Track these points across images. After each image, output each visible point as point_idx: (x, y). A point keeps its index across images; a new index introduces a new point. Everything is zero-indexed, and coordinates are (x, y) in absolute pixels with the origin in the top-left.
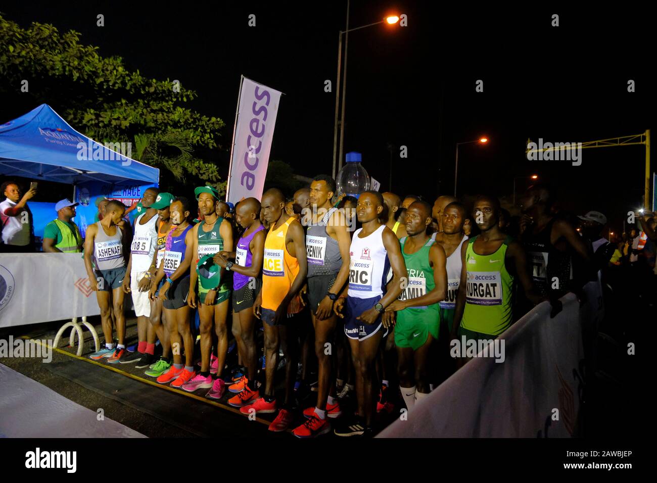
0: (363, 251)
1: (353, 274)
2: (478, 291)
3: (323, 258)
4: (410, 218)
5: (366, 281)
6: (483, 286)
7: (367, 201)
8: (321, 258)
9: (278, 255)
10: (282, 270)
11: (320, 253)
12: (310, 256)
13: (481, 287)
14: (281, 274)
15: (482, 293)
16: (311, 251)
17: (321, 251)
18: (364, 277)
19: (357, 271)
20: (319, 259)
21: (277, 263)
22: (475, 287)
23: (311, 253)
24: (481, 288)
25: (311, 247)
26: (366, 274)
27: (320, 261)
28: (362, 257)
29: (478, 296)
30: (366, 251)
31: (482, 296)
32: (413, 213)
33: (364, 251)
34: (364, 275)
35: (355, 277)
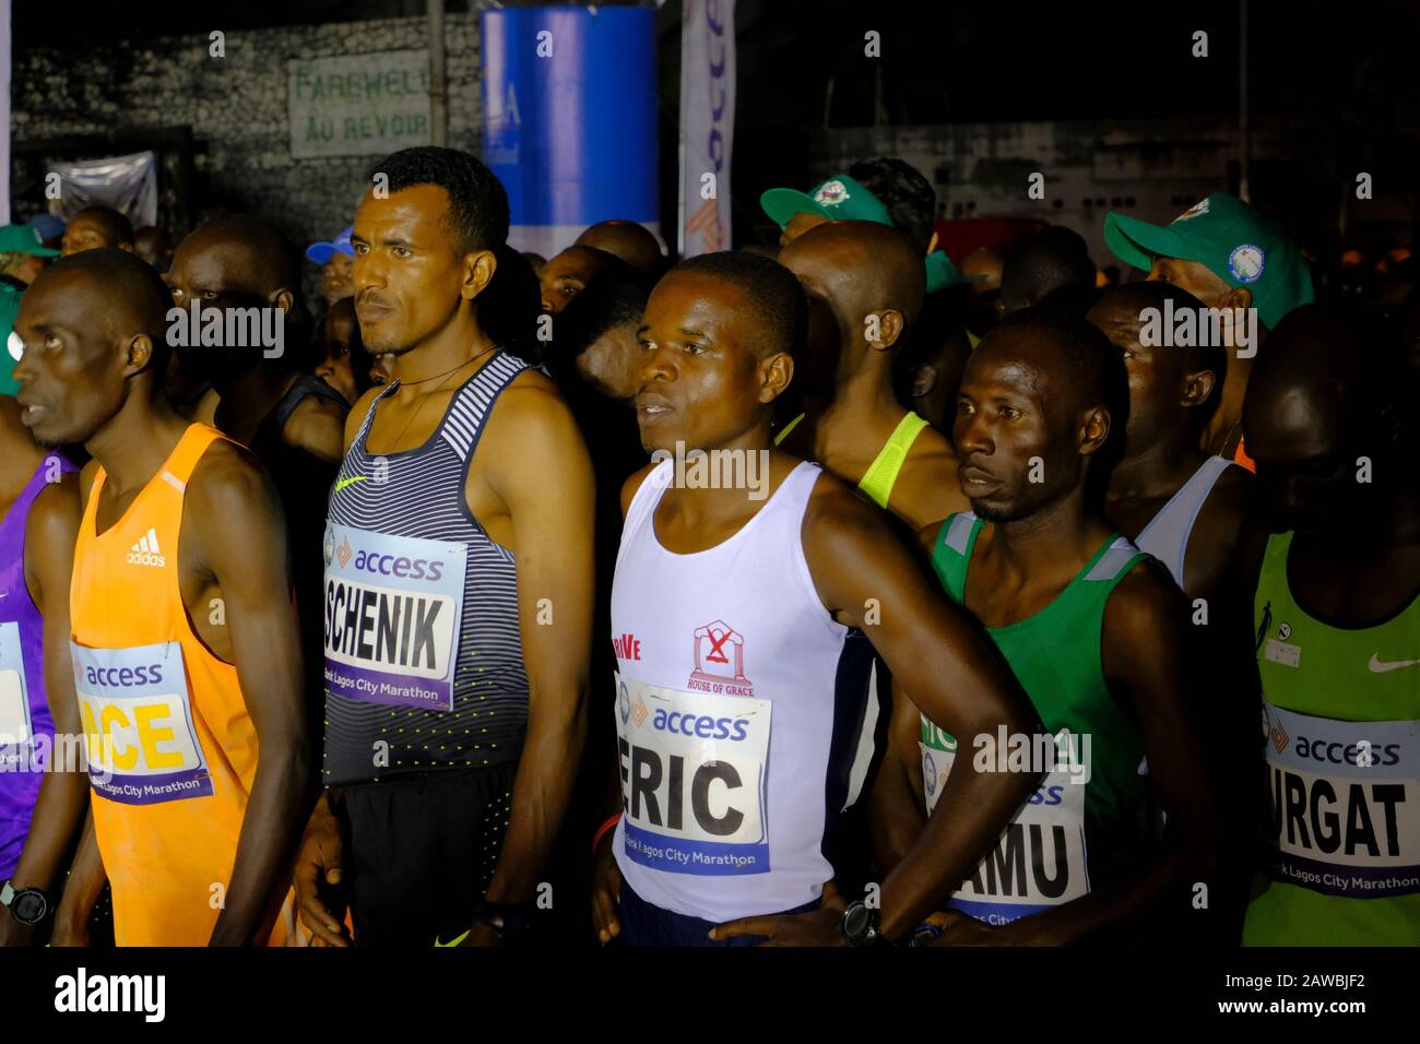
0: (698, 640)
1: (646, 771)
2: (1307, 816)
3: (444, 670)
4: (981, 424)
5: (734, 819)
6: (1332, 798)
7: (690, 324)
8: (431, 664)
9: (149, 676)
10: (190, 763)
11: (425, 633)
12: (365, 652)
13: (1323, 799)
14: (191, 783)
15: (1327, 832)
16: (367, 624)
17: (435, 626)
18: (720, 799)
19: (677, 763)
20: (423, 671)
21: (155, 723)
22: (1295, 793)
23: (370, 638)
24: (1324, 805)
25: (370, 598)
26: (732, 779)
27: (426, 684)
28: (699, 680)
29: (1307, 844)
30: (717, 646)
31: (1329, 845)
32: (996, 393)
33: (707, 646)
34: (717, 786)
35: (662, 794)
